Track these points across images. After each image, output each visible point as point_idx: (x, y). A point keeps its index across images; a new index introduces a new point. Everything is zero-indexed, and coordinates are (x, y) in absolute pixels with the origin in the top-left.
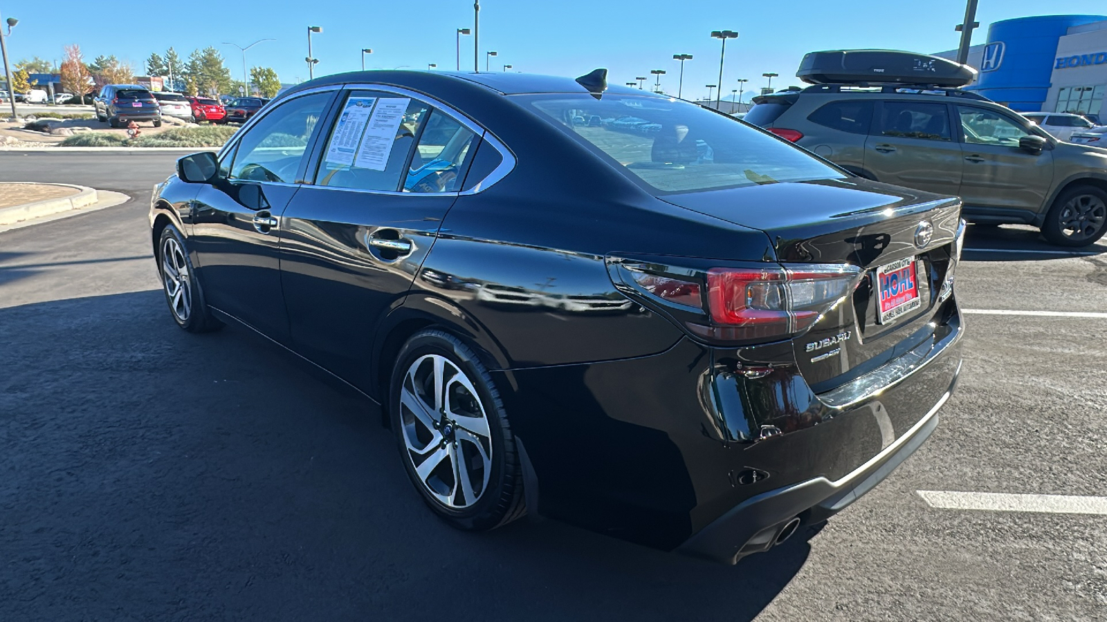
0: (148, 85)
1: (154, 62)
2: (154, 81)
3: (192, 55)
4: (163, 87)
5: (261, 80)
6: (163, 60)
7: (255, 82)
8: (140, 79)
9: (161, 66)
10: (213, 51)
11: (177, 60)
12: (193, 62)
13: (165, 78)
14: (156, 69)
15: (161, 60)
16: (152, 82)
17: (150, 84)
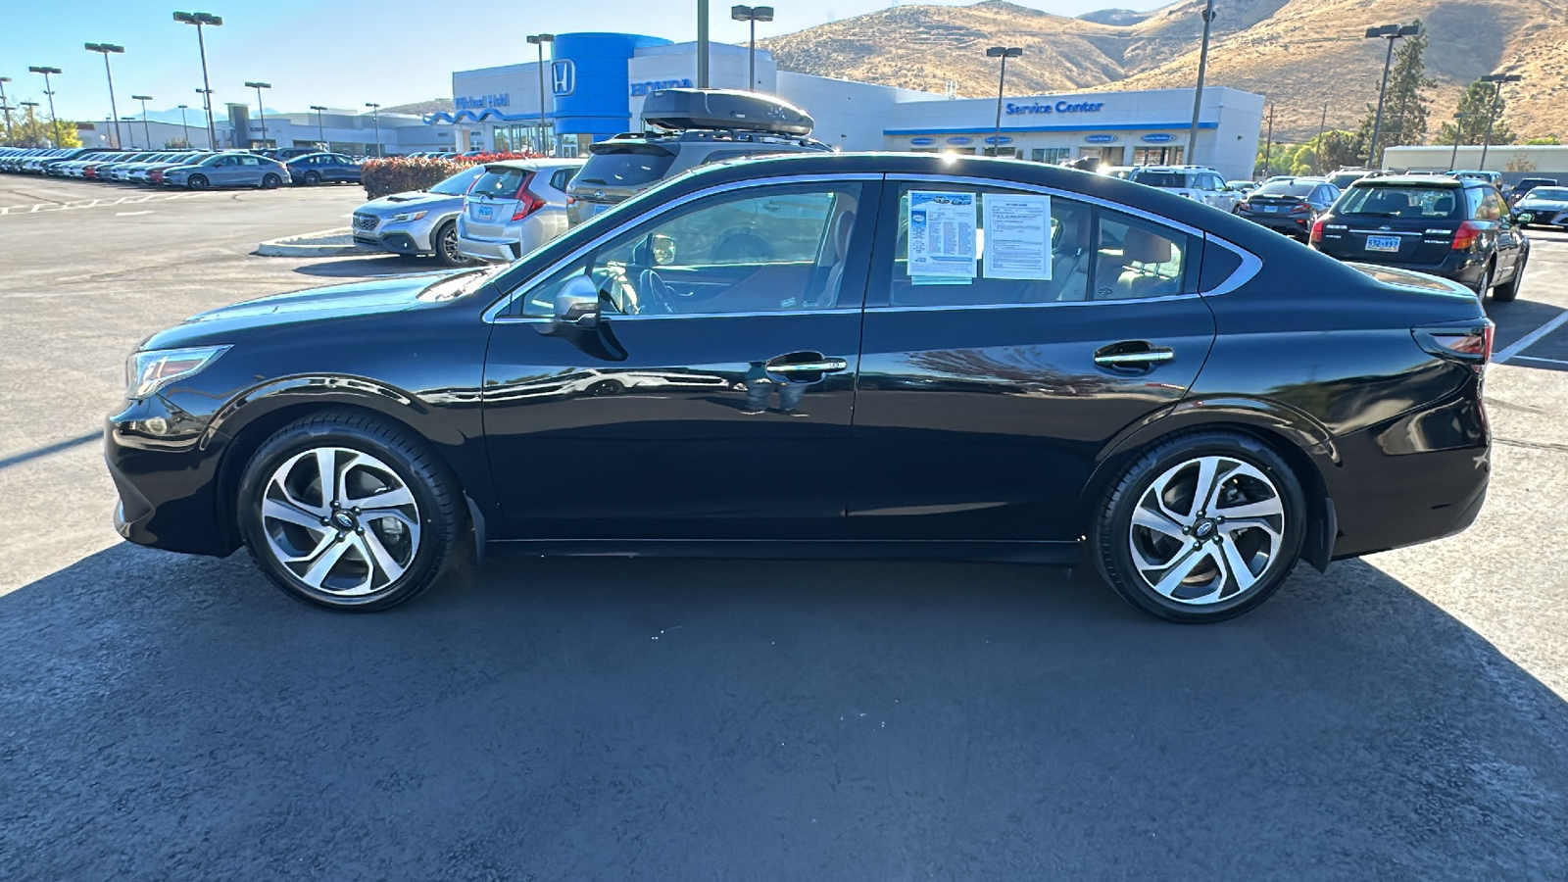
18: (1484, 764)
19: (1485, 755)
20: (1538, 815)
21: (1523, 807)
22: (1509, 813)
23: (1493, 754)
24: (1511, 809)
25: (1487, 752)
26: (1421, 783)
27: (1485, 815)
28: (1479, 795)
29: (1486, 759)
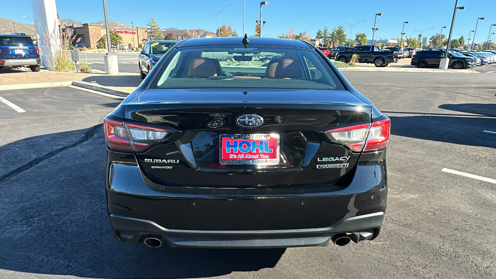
0: (314, 43)
1: (319, 34)
2: (317, 41)
3: (333, 30)
4: (320, 43)
5: (359, 39)
6: (322, 32)
7: (357, 40)
8: (312, 40)
9: (321, 35)
10: (342, 27)
11: (327, 32)
12: (333, 33)
13: (321, 39)
14: (319, 36)
15: (321, 32)
16: (316, 41)
17: (315, 42)
18: (28, 230)
19: (31, 233)
20: (3, 230)
21: (9, 229)
22: (10, 225)
23: (29, 235)
24: (10, 226)
25: (30, 234)
26: (36, 217)
27: (15, 221)
28: (21, 223)
29: (29, 232)
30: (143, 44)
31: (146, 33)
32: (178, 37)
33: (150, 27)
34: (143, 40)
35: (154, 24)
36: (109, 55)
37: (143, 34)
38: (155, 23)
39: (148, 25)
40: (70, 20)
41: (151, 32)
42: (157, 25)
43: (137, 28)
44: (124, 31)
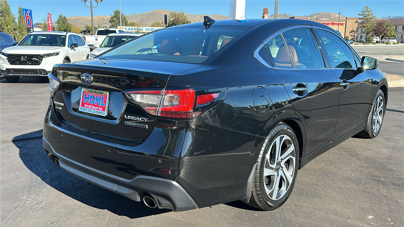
30: (350, 36)
31: (357, 24)
32: (398, 27)
33: (361, 17)
34: (351, 32)
35: (368, 13)
36: (273, 47)
37: (352, 25)
38: (370, 11)
39: (360, 15)
40: (285, 14)
41: (363, 23)
42: (372, 14)
43: (346, 18)
44: (331, 22)
